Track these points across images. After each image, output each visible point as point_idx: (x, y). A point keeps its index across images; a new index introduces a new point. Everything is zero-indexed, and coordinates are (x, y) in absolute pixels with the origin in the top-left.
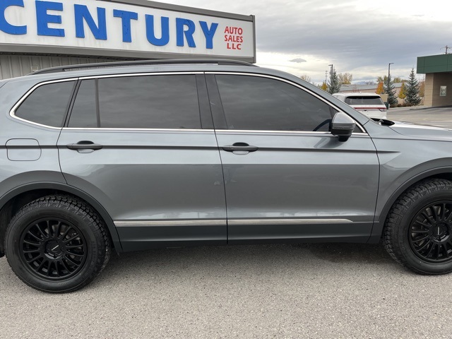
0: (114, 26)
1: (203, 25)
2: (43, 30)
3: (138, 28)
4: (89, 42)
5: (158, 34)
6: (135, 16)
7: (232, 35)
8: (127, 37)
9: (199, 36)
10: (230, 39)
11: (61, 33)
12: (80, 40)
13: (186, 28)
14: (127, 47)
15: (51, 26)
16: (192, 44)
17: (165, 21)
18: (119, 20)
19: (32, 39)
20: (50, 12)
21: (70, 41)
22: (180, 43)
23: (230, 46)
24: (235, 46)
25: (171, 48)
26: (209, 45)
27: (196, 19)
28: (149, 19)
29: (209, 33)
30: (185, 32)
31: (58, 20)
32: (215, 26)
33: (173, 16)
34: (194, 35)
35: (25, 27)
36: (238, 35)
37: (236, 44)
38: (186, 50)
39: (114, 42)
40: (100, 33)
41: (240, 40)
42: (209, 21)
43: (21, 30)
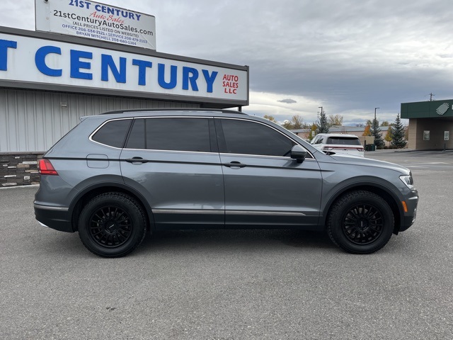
0: (132, 72)
1: (205, 73)
2: (75, 74)
3: (152, 74)
4: (112, 84)
5: (167, 79)
6: (149, 65)
7: (229, 82)
8: (142, 81)
9: (201, 82)
10: (228, 84)
11: (89, 77)
12: (105, 83)
13: (191, 75)
14: (141, 89)
15: (82, 70)
16: (195, 88)
17: (174, 69)
18: (137, 68)
19: (66, 80)
20: (81, 60)
21: (96, 83)
22: (185, 87)
23: (228, 91)
24: (232, 91)
25: (178, 91)
26: (210, 90)
27: (199, 68)
28: (161, 67)
29: (210, 80)
30: (190, 78)
31: (88, 66)
32: (215, 74)
33: (180, 66)
34: (197, 81)
35: (61, 70)
36: (234, 81)
37: (232, 89)
38: (190, 93)
39: (131, 85)
40: (121, 78)
41: (236, 86)
42: (211, 69)
43: (58, 73)
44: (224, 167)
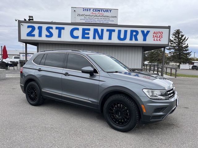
0: (106, 35)
1: (143, 32)
2: (83, 37)
3: (115, 35)
4: (97, 40)
5: (122, 36)
6: (114, 31)
7: (157, 35)
8: (110, 38)
9: (140, 37)
10: (156, 36)
11: (88, 38)
12: (94, 40)
13: (134, 33)
14: (110, 41)
15: (86, 36)
16: (136, 39)
17: (126, 32)
18: (108, 33)
19: (80, 40)
20: (86, 32)
21: (91, 40)
22: (131, 39)
23: (156, 39)
24: (158, 40)
25: (127, 41)
26: (145, 39)
27: (139, 30)
28: (119, 32)
29: (145, 35)
31: (88, 34)
32: (148, 32)
33: (129, 30)
34: (138, 36)
35: (79, 36)
36: (160, 35)
37: (158, 39)
38: (134, 42)
39: (105, 40)
40: (101, 37)
41: (161, 37)
42: (146, 30)
43: (77, 37)
44: (63, 75)
